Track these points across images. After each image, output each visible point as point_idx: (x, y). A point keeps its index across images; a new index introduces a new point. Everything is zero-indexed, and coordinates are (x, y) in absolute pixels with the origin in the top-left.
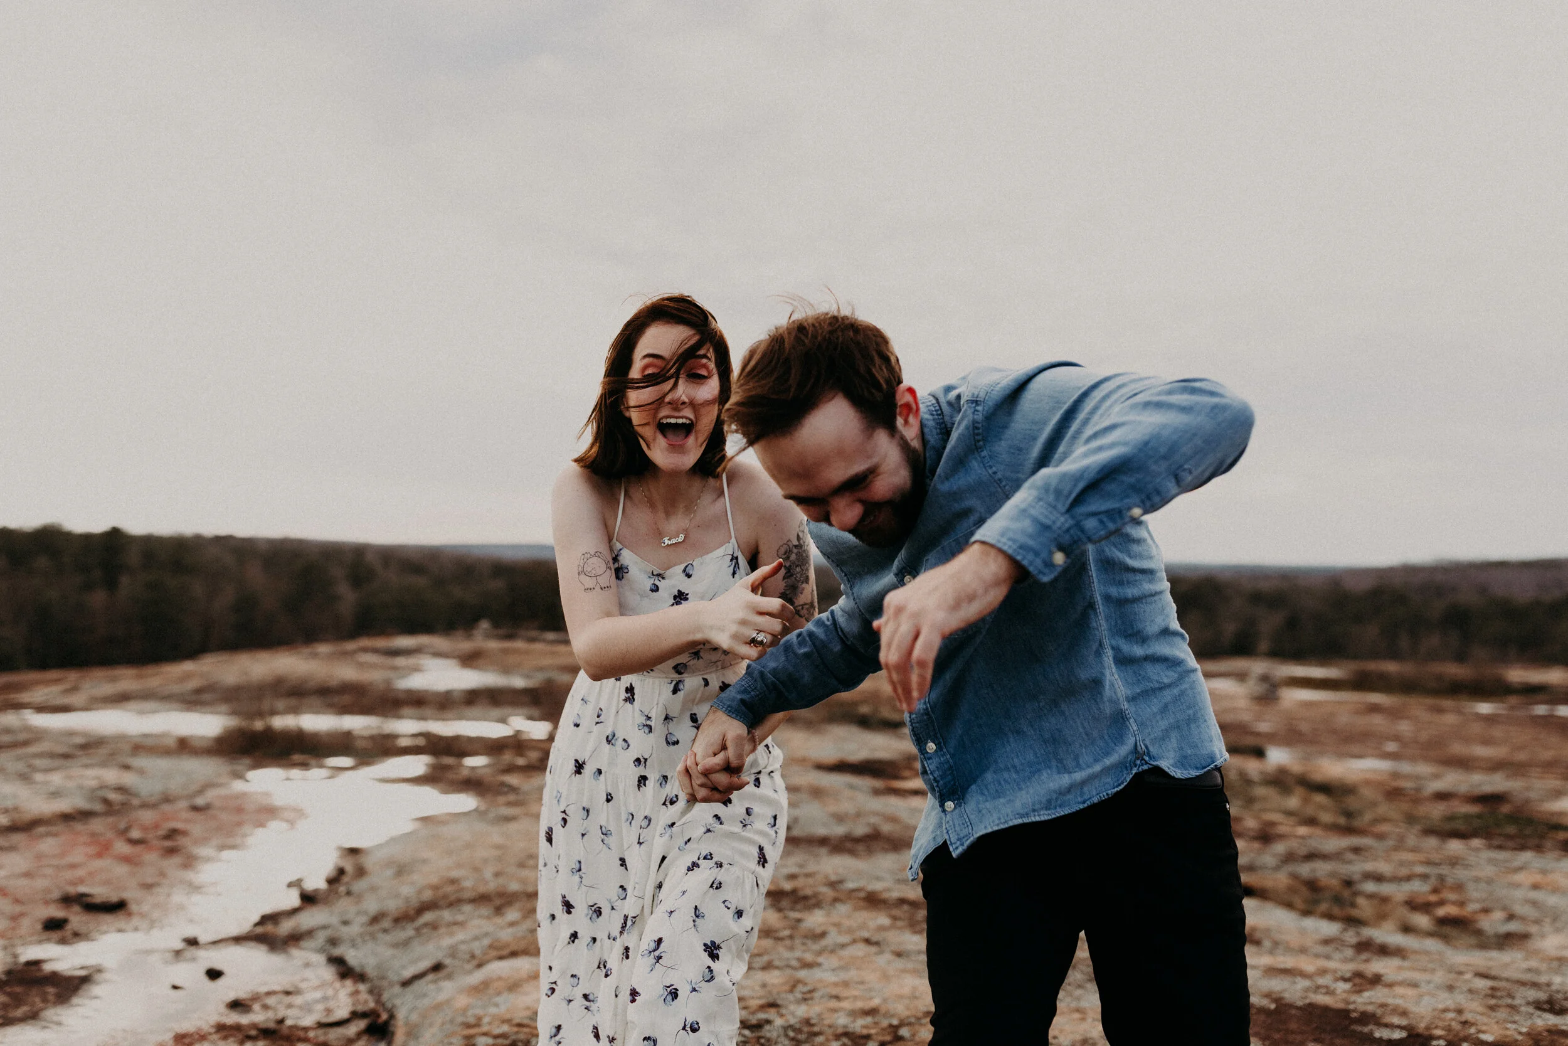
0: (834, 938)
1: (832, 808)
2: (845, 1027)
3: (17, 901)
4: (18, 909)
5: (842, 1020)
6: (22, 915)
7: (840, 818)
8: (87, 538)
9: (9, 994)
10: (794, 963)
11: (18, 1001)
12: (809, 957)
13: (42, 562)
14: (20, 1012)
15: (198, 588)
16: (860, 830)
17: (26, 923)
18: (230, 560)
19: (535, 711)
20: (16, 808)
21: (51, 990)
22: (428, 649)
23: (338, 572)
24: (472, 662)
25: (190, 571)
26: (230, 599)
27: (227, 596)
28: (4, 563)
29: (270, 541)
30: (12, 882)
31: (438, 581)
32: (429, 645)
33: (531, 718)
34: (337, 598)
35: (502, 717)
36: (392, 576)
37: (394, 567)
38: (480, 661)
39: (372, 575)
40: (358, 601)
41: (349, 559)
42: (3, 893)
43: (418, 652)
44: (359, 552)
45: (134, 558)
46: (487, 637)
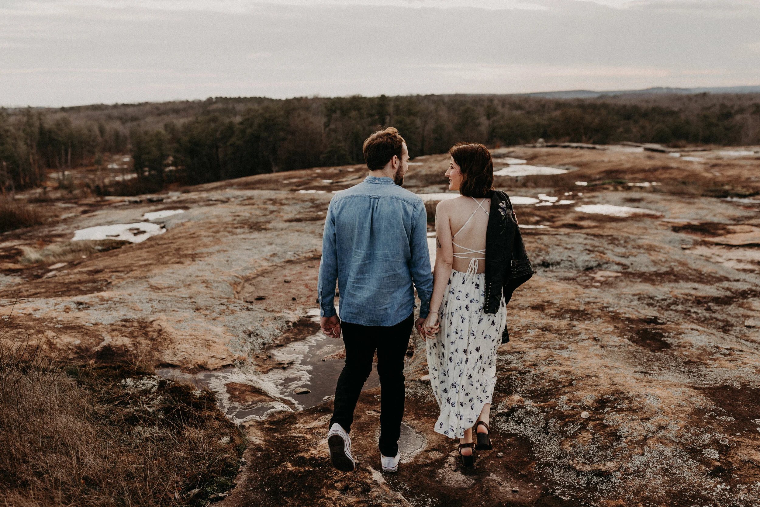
0: (583, 336)
1: (653, 258)
2: (555, 377)
3: (311, 290)
4: (310, 293)
5: (555, 374)
6: (311, 296)
7: (655, 263)
8: (371, 100)
9: (298, 329)
10: (557, 347)
11: (300, 332)
12: (565, 344)
13: (354, 113)
14: (300, 337)
15: (418, 122)
16: (664, 269)
17: (312, 299)
18: (432, 107)
19: (552, 190)
20: (316, 250)
21: (311, 329)
22: (512, 154)
23: (480, 110)
24: (531, 162)
25: (415, 114)
26: (432, 127)
27: (431, 125)
28: (338, 114)
29: (450, 96)
30: (310, 282)
31: (529, 113)
32: (513, 152)
33: (549, 195)
34: (479, 124)
35: (535, 194)
36: (506, 111)
37: (507, 106)
38: (535, 161)
39: (496, 113)
40: (490, 125)
41: (486, 104)
42: (307, 286)
43: (508, 156)
44: (491, 99)
45: (391, 109)
46: (542, 147)
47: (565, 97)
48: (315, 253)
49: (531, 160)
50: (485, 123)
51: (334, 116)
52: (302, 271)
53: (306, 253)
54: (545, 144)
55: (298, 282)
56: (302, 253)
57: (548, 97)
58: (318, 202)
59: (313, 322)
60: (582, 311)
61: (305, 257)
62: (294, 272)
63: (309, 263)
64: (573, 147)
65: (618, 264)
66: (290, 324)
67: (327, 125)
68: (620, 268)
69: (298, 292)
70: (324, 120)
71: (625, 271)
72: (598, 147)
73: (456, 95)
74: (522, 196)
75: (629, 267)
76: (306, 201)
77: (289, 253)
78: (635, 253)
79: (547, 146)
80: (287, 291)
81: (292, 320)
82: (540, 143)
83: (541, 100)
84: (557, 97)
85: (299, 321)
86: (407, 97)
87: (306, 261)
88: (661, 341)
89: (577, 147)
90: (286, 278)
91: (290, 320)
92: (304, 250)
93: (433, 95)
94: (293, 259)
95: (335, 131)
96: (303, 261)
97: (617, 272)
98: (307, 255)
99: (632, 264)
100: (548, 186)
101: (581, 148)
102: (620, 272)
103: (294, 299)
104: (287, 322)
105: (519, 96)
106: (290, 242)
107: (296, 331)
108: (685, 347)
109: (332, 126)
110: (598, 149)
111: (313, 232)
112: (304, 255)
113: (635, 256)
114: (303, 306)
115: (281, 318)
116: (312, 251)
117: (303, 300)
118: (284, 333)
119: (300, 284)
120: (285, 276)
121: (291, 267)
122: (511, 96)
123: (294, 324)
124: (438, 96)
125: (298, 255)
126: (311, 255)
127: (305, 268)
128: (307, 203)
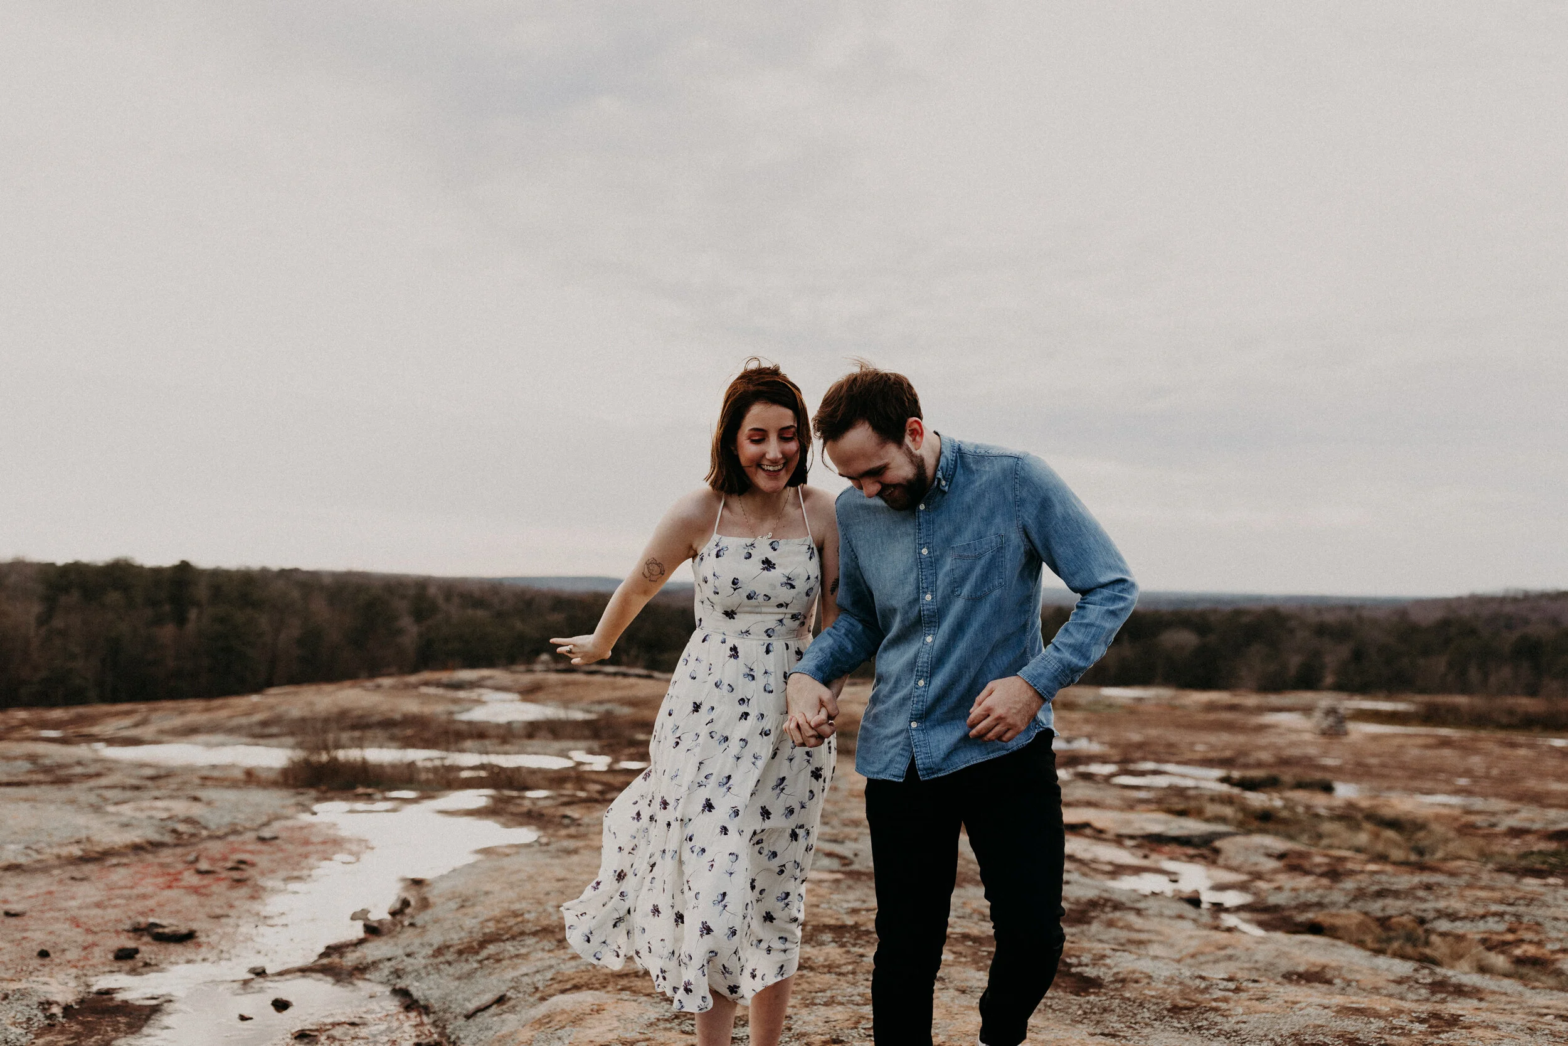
3: (89, 931)
4: (90, 938)
6: (95, 944)
8: (157, 572)
9: (82, 1023)
11: (90, 1030)
13: (114, 597)
15: (264, 621)
17: (98, 952)
18: (296, 594)
19: (595, 745)
20: (88, 839)
21: (122, 1019)
22: (489, 682)
23: (402, 605)
24: (532, 697)
25: (257, 605)
26: (296, 633)
27: (294, 629)
28: (75, 596)
29: (334, 575)
30: (84, 912)
31: (500, 615)
32: (490, 678)
33: (591, 752)
34: (400, 632)
35: (562, 750)
36: (454, 610)
37: (456, 600)
38: (540, 695)
39: (433, 609)
40: (421, 635)
41: (412, 592)
42: (76, 922)
43: (480, 686)
44: (422, 585)
45: (202, 592)
46: (548, 671)
47: (568, 588)
48: (88, 847)
49: (529, 693)
50: (410, 630)
51: (63, 599)
52: (53, 888)
53: (61, 845)
54: (553, 666)
55: (48, 915)
56: (50, 846)
57: (537, 586)
58: (47, 762)
59: (125, 1002)
60: (852, 927)
61: (59, 857)
62: (31, 893)
63: (72, 871)
64: (608, 674)
65: (830, 855)
66: (55, 1010)
67: (43, 620)
68: (835, 864)
69: (53, 938)
70: (36, 609)
71: (848, 869)
72: (656, 674)
73: (349, 574)
74: (536, 753)
75: (851, 863)
76: (15, 758)
77: (12, 847)
78: (854, 836)
79: (558, 671)
80: (18, 936)
81: (59, 998)
82: (543, 663)
83: (523, 592)
84: (556, 586)
85: (82, 1002)
86: (238, 572)
87: (60, 866)
88: (1073, 975)
89: (615, 674)
90: (7, 907)
91: (52, 998)
92: (55, 839)
93: (296, 571)
94: (22, 860)
95: (63, 633)
96: (54, 867)
97: (832, 872)
98: (65, 852)
99: (856, 855)
100: (586, 738)
101: (625, 675)
102: (838, 872)
103: (44, 954)
104: (45, 1005)
105: (481, 582)
106: (11, 822)
107: (76, 1027)
108: (1137, 982)
109: (58, 623)
110: (658, 679)
111: (72, 802)
112: (56, 851)
113: (856, 840)
114: (74, 971)
115: (23, 994)
116: (78, 842)
117: (73, 954)
118: (37, 1036)
119: (57, 919)
120: (6, 902)
121: (19, 880)
122: (464, 581)
123: (67, 1010)
124: (307, 572)
125: (38, 852)
126: (76, 851)
127: (61, 882)
128: (19, 763)
